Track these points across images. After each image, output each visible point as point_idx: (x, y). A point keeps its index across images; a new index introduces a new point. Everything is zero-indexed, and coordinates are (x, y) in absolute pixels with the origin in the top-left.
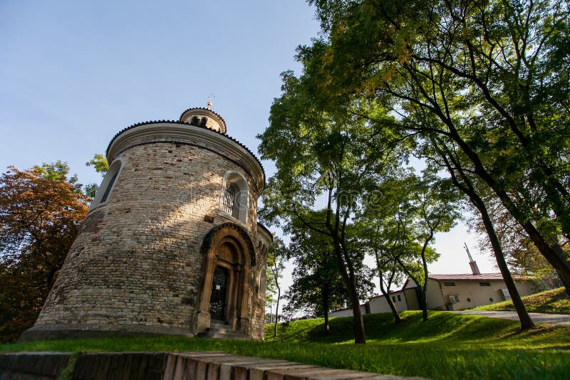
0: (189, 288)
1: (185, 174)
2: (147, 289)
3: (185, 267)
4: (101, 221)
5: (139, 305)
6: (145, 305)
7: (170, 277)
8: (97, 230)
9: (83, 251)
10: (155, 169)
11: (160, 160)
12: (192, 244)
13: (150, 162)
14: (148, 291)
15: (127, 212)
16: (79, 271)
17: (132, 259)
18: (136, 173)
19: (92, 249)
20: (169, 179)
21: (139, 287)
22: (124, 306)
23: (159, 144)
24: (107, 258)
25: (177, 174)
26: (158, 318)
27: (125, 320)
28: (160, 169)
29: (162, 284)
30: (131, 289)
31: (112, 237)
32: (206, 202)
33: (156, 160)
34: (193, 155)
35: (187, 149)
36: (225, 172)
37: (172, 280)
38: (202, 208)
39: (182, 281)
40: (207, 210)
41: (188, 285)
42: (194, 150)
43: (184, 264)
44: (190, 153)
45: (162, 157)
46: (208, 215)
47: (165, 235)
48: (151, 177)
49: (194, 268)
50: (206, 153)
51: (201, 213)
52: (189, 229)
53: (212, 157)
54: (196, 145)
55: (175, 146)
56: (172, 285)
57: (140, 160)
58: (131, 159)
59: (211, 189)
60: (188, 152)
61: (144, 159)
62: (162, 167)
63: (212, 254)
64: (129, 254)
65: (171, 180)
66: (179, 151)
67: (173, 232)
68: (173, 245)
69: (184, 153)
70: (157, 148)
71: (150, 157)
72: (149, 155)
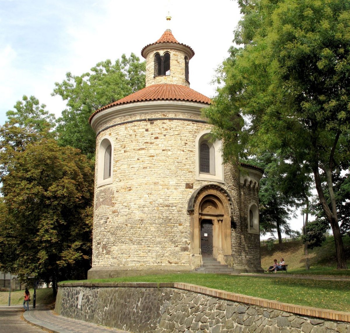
0: (184, 240)
1: (163, 150)
3: (179, 226)
4: (113, 198)
5: (155, 254)
6: (159, 254)
7: (170, 234)
8: (113, 205)
9: (109, 220)
10: (139, 150)
11: (141, 140)
12: (181, 209)
13: (134, 143)
14: (158, 245)
15: (130, 190)
16: (112, 234)
17: (143, 225)
18: (126, 154)
19: (114, 219)
20: (152, 158)
21: (152, 243)
22: (147, 255)
23: (136, 123)
24: (126, 225)
25: (157, 152)
26: (168, 261)
27: (149, 263)
29: (166, 240)
30: (147, 245)
31: (125, 210)
32: (185, 171)
33: (137, 140)
34: (166, 129)
35: (159, 125)
36: (196, 136)
37: (172, 236)
38: (182, 178)
39: (178, 236)
40: (186, 179)
41: (182, 238)
42: (165, 123)
43: (177, 225)
44: (163, 128)
45: (142, 136)
46: (188, 182)
47: (160, 206)
48: (138, 157)
49: (185, 226)
50: (177, 124)
51: (182, 183)
52: (175, 197)
53: (183, 126)
54: (166, 117)
55: (150, 124)
56: (173, 239)
57: (125, 140)
58: (117, 140)
59: (186, 159)
60: (161, 127)
61: (128, 140)
62: (144, 147)
63: (196, 215)
64: (140, 222)
65: (154, 158)
66: (153, 127)
67: (165, 202)
68: (167, 212)
69: (158, 129)
70: (136, 127)
71: (132, 137)
72: (131, 135)
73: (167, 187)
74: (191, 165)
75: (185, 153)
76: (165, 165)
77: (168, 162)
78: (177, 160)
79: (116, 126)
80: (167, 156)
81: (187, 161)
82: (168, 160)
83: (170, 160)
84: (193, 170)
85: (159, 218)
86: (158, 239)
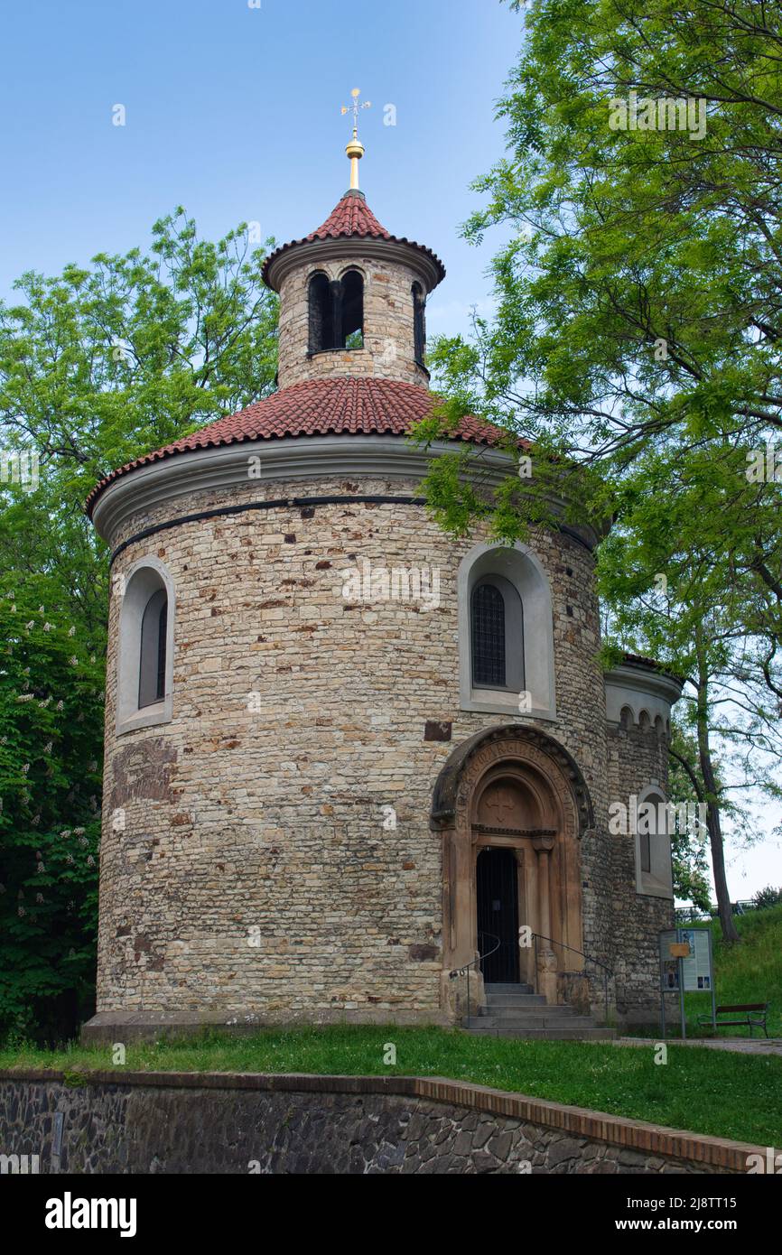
0: (422, 920)
1: (348, 608)
2: (328, 933)
3: (403, 872)
4: (175, 771)
5: (322, 968)
6: (334, 968)
7: (374, 901)
8: (174, 796)
9: (158, 849)
10: (264, 606)
11: (270, 572)
12: (409, 812)
13: (246, 584)
14: (333, 938)
15: (232, 746)
16: (171, 899)
17: (278, 869)
18: (218, 620)
19: (179, 846)
20: (307, 634)
21: (311, 930)
22: (292, 974)
23: (251, 515)
24: (221, 867)
25: (328, 613)
26: (367, 994)
27: (301, 1002)
28: (278, 603)
29: (357, 918)
30: (296, 935)
31: (217, 815)
32: (422, 681)
33: (257, 572)
34: (357, 536)
35: (333, 520)
36: (460, 558)
37: (378, 907)
38: (413, 705)
39: (400, 906)
40: (427, 706)
41: (415, 913)
42: (354, 515)
43: (398, 866)
44: (346, 530)
45: (272, 560)
46: (432, 719)
47: (339, 800)
48: (260, 631)
49: (425, 872)
50: (393, 516)
51: (415, 720)
52: (390, 772)
53: (414, 524)
54: (357, 494)
55: (299, 516)
56: (382, 918)
57: (215, 574)
58: (189, 572)
59: (427, 637)
60: (340, 528)
61: (224, 571)
62: (281, 596)
63: (462, 831)
64: (269, 855)
65: (315, 634)
66: (313, 529)
67: (353, 787)
68: (363, 823)
69: (329, 535)
70: (251, 529)
71: (239, 563)
72: (233, 556)
73: (362, 734)
74: (444, 658)
75: (421, 617)
76: (355, 660)
77: (365, 648)
78: (395, 641)
79: (184, 525)
80: (362, 628)
81: (429, 643)
82: (365, 642)
83: (371, 641)
84: (451, 676)
85: (335, 842)
86: (332, 918)
